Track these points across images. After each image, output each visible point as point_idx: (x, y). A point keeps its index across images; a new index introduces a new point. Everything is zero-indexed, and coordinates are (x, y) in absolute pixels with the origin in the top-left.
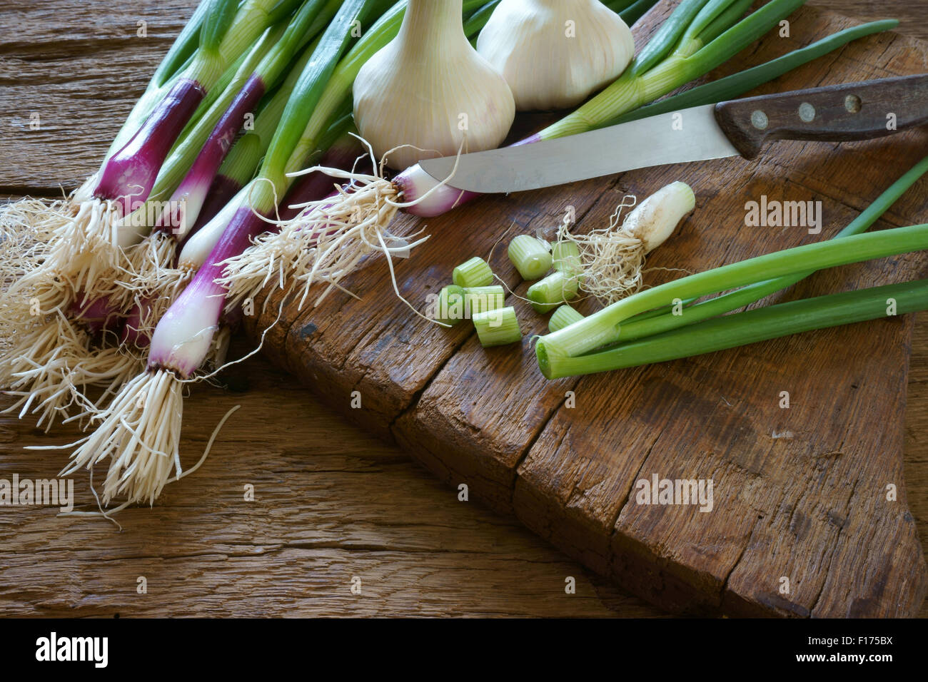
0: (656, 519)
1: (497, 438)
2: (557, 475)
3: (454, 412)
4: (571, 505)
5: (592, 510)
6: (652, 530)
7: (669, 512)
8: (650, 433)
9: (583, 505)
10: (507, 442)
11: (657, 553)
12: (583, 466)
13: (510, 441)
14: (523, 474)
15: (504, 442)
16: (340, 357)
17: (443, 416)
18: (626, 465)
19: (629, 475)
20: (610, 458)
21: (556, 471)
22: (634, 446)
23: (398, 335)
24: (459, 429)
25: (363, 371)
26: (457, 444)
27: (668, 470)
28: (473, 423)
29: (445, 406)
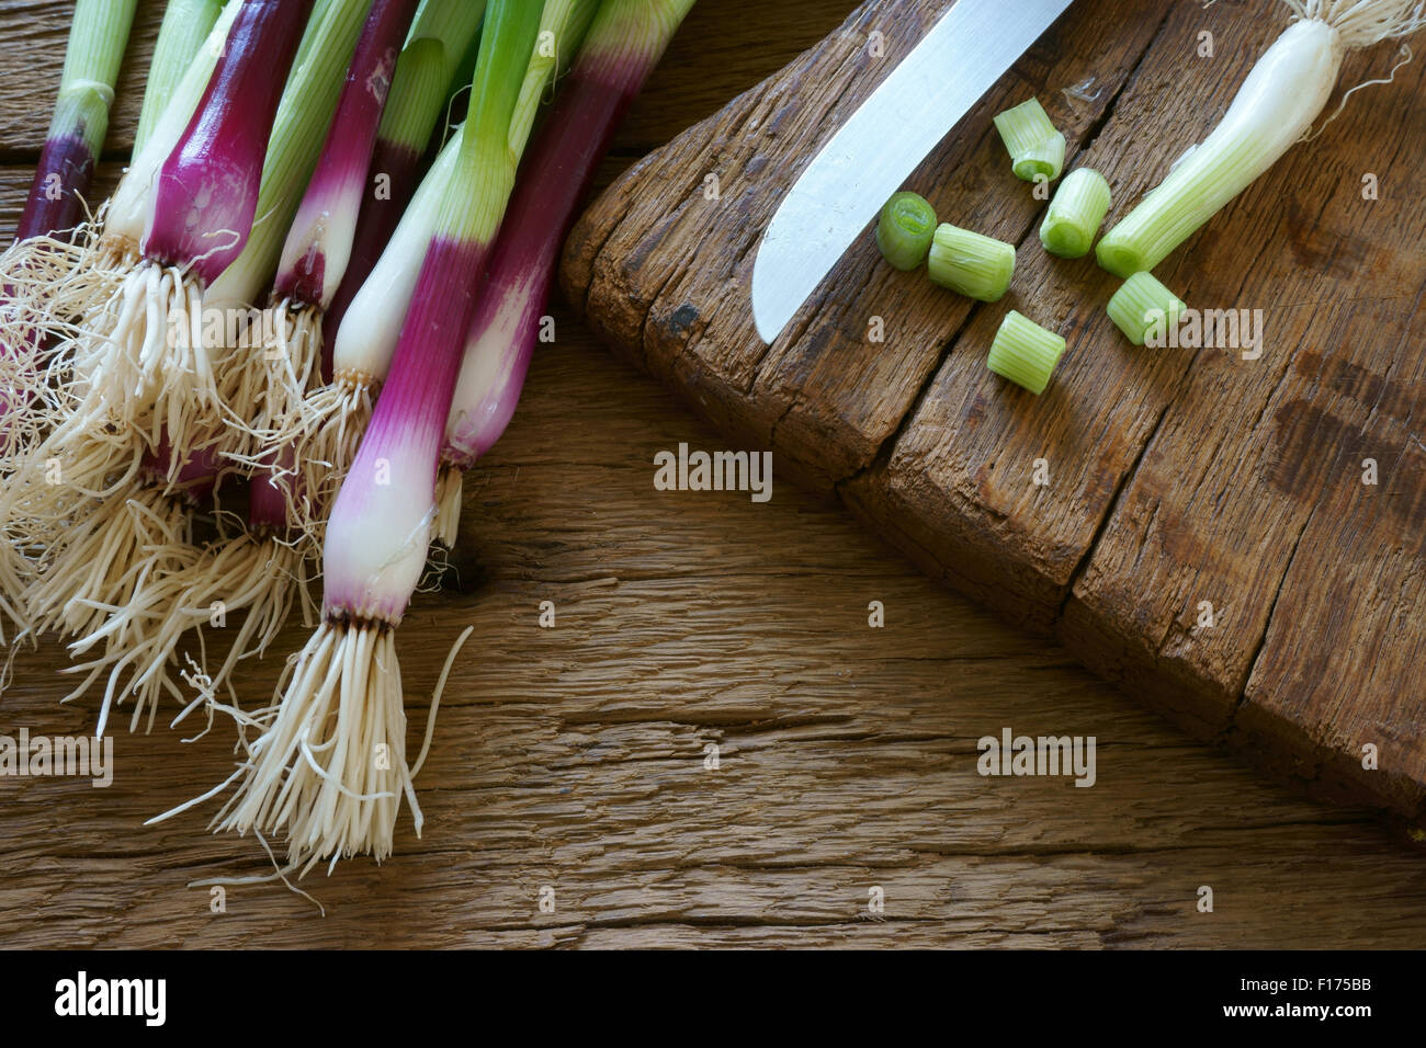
0: (1315, 677)
1: (1037, 532)
2: (1145, 602)
3: (956, 482)
4: (1168, 652)
5: (1206, 664)
6: (1308, 701)
7: (1334, 663)
8: (1293, 513)
9: (1190, 653)
10: (1055, 540)
11: (1318, 740)
12: (1186, 582)
13: (1059, 537)
14: (1085, 597)
15: (1049, 540)
16: (745, 369)
17: (939, 489)
18: (1257, 578)
19: (1264, 596)
20: (1230, 566)
21: (1141, 595)
22: (1268, 539)
23: (840, 326)
24: (969, 515)
25: (787, 398)
26: (966, 539)
27: (1327, 584)
28: (993, 503)
29: (941, 470)
